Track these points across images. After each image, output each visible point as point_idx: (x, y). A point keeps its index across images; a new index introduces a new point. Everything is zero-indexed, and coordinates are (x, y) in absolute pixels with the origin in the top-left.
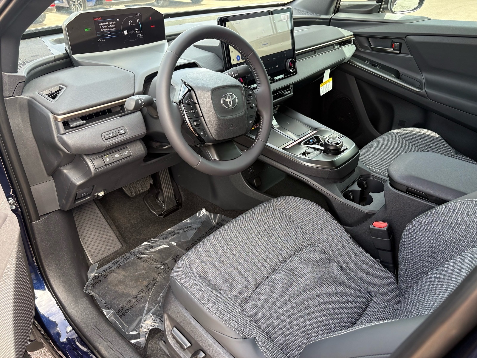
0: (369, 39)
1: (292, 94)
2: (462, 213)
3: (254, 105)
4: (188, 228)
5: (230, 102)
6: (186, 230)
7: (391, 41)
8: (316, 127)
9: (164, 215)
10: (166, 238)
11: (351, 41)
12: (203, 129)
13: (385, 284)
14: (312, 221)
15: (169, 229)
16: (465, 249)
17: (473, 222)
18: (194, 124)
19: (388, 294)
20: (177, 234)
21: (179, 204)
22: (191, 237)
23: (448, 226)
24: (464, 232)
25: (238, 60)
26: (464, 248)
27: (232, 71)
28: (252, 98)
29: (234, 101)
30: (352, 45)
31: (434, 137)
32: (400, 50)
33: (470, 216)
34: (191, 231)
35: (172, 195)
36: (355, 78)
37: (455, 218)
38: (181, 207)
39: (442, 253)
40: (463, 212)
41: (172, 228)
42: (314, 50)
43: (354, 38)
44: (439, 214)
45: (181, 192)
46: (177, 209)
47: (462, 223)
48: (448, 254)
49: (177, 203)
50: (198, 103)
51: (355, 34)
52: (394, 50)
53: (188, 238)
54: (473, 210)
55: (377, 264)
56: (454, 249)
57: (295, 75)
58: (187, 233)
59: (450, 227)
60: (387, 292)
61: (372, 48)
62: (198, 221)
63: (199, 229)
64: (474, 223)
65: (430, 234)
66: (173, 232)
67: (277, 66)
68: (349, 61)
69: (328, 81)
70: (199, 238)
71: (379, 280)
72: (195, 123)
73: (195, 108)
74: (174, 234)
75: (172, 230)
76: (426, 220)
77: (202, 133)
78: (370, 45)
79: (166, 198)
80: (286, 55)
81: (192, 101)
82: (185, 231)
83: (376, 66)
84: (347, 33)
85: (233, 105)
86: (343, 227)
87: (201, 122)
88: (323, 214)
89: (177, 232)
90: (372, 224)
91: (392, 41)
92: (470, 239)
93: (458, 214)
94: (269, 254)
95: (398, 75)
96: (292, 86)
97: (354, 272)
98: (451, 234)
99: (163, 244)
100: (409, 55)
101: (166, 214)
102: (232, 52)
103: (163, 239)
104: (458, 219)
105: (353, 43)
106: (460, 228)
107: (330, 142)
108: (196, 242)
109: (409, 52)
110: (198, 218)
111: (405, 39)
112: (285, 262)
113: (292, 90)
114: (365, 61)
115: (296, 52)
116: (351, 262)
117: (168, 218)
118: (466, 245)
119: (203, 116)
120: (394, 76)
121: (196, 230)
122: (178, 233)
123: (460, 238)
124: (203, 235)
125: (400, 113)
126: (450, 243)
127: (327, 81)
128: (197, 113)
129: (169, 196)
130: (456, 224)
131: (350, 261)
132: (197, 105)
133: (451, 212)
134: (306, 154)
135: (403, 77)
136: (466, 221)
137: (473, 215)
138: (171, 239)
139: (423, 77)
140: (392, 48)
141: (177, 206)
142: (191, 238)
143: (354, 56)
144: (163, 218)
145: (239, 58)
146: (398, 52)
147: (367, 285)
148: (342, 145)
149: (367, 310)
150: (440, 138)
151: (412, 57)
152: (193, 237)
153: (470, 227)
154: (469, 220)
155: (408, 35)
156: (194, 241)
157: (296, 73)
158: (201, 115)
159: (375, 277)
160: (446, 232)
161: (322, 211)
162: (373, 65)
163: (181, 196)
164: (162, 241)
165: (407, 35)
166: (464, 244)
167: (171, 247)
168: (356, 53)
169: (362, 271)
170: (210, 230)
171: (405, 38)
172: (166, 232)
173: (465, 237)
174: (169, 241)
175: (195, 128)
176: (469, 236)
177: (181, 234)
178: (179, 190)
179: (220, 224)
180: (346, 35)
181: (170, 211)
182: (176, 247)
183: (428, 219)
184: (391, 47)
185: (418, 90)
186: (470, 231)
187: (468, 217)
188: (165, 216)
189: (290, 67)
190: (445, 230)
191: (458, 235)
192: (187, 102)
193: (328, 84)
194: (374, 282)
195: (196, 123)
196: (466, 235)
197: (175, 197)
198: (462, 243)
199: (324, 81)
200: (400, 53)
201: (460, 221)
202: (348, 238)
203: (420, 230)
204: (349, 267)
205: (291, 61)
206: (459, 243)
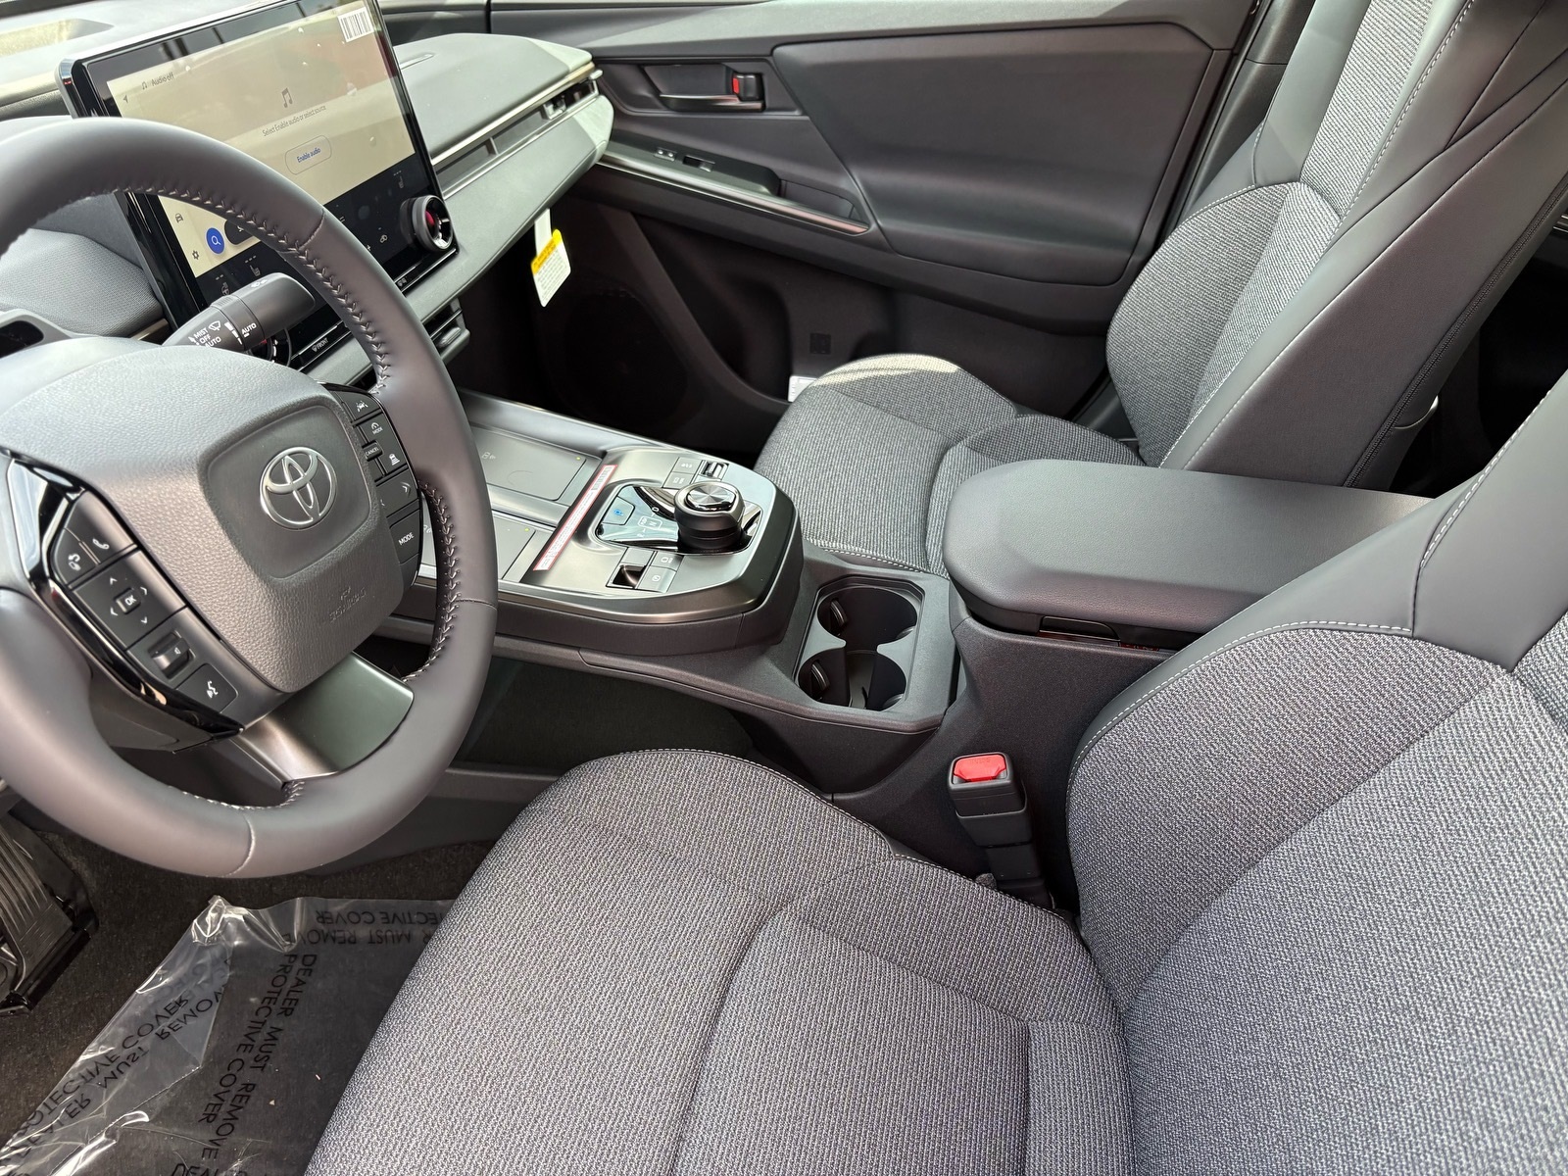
0: (647, 69)
1: (467, 333)
2: (1278, 676)
3: (394, 460)
4: (170, 1012)
5: (302, 490)
6: (164, 1025)
7: (724, 69)
8: (602, 448)
9: (29, 998)
10: (84, 1104)
11: (590, 86)
12: (210, 669)
13: (1050, 964)
14: (735, 829)
15: (82, 1058)
16: (1324, 797)
17: (1328, 702)
18: (158, 664)
19: (1070, 995)
20: (134, 1065)
21: (82, 919)
22: (204, 1050)
23: (1243, 731)
24: (1307, 740)
25: (218, 249)
26: (1320, 792)
27: (225, 316)
28: (376, 428)
29: (320, 480)
30: (596, 97)
31: (946, 376)
32: (761, 97)
33: (1312, 685)
34: (191, 1022)
35: (36, 891)
36: (636, 215)
37: (1259, 698)
38: (97, 925)
39: (1245, 825)
40: (1280, 673)
41: (94, 1044)
42: (486, 144)
43: (599, 73)
44: (1196, 694)
45: (70, 859)
46: (84, 939)
47: (1291, 712)
48: (1266, 824)
49: (69, 913)
50: (140, 546)
51: (597, 54)
52: (741, 99)
53: (187, 1059)
54: (1314, 660)
55: (1001, 905)
56: (1285, 804)
57: (453, 256)
58: (176, 1036)
59: (1252, 734)
60: (1063, 987)
61: (665, 102)
62: (206, 959)
63: (225, 994)
64: (1332, 706)
65: (1185, 770)
66: (106, 1062)
67: (384, 238)
68: (603, 159)
69: (551, 246)
70: (241, 1039)
71: (1026, 957)
72: (164, 661)
73: (133, 581)
74: (113, 1067)
75: (100, 1053)
76: (1156, 722)
77: (211, 692)
78: (656, 92)
79: (9, 920)
80: (401, 185)
81: (105, 547)
82: (162, 1036)
83: (697, 164)
84: (571, 58)
85: (322, 499)
86: (833, 801)
87: (189, 641)
88: (762, 786)
89: (126, 1052)
90: (953, 774)
91: (728, 68)
92: (1333, 759)
93: (1267, 684)
94: (642, 1049)
95: (778, 188)
96: (456, 306)
97: (936, 962)
98: (1260, 755)
99: (81, 1144)
100: (797, 113)
101: (38, 986)
102: (179, 218)
103: (72, 1115)
104: (1274, 702)
105: (596, 92)
106: (1290, 731)
107: (696, 504)
108: (238, 1064)
109: (792, 104)
110: (202, 949)
111: (770, 59)
112: (706, 1048)
113: (461, 321)
114: (656, 151)
115: (434, 162)
116: (916, 931)
117: (52, 999)
118: (1326, 783)
119: (189, 605)
120: (765, 190)
121: (216, 1006)
122: (133, 1058)
123: (1296, 764)
124: (257, 1014)
125: (806, 309)
126: (1268, 789)
127: (547, 247)
128: (151, 602)
129: (20, 902)
130: (1270, 718)
131: (911, 929)
132: (138, 558)
133: (1238, 681)
134: (631, 580)
135: (791, 188)
136: (1302, 702)
137: (1322, 677)
138: (110, 1104)
139: (853, 183)
140: (733, 93)
141: (74, 929)
142: (207, 1057)
143: (616, 136)
144: (27, 1010)
145: (221, 240)
146: (758, 105)
147: (993, 990)
148: (741, 505)
149: (1035, 1088)
150: (963, 373)
151: (806, 118)
152: (214, 1043)
153: (1322, 721)
154: (1315, 698)
155: (777, 43)
156: (225, 1065)
157: (457, 250)
158: (176, 602)
159: (1012, 951)
160: (1242, 754)
161: (756, 774)
162: (686, 161)
163: (77, 876)
164: (70, 1126)
165: (774, 44)
166: (1316, 782)
167: (126, 1138)
168: (616, 127)
169: (961, 948)
170: (280, 981)
171: (771, 54)
172: (71, 1077)
173: (1314, 756)
174: (103, 1115)
175: (170, 683)
176: (1328, 753)
177: (148, 1056)
178: (56, 853)
179: (314, 938)
180: (571, 67)
181: (51, 966)
182: (153, 1127)
183: (1160, 719)
184: (730, 91)
185: (858, 229)
186: (1325, 733)
187: (1304, 687)
188: (35, 999)
189: (433, 232)
190: (1235, 746)
191: (1288, 754)
192: (77, 567)
193: (553, 256)
194: (1011, 969)
195: (168, 657)
196: (1315, 748)
197: (52, 894)
198: (1307, 781)
199: (540, 246)
200: (764, 109)
201: (1280, 708)
202: (876, 845)
203: (1141, 760)
204: (915, 949)
205: (429, 207)
206: (1299, 780)
